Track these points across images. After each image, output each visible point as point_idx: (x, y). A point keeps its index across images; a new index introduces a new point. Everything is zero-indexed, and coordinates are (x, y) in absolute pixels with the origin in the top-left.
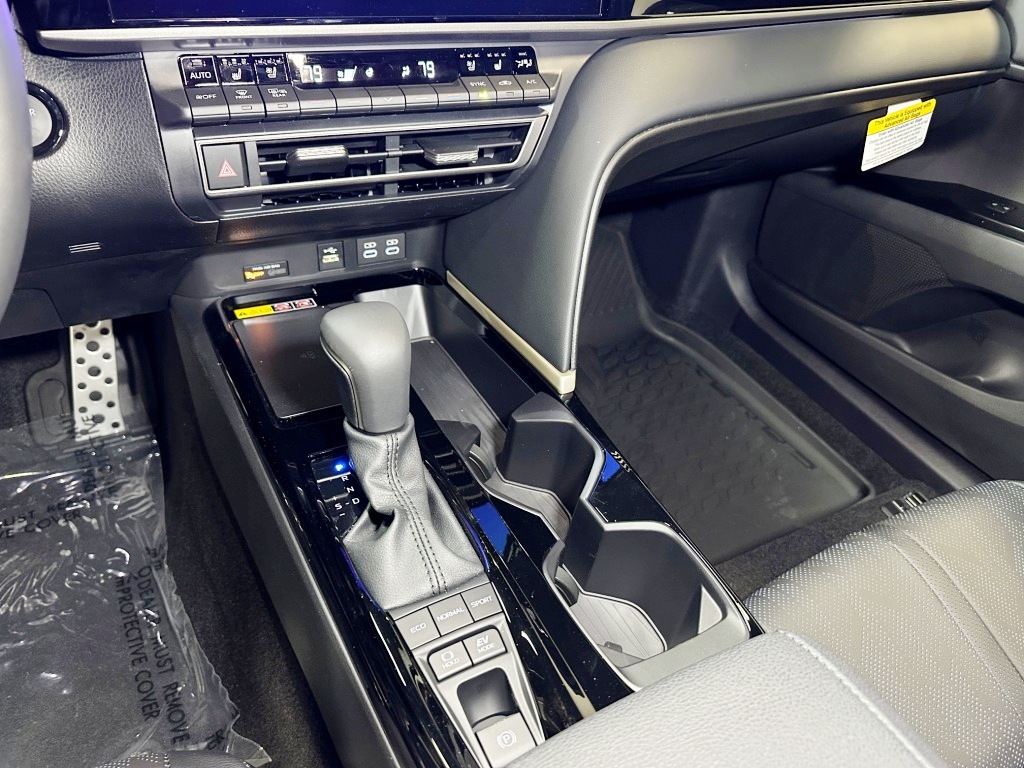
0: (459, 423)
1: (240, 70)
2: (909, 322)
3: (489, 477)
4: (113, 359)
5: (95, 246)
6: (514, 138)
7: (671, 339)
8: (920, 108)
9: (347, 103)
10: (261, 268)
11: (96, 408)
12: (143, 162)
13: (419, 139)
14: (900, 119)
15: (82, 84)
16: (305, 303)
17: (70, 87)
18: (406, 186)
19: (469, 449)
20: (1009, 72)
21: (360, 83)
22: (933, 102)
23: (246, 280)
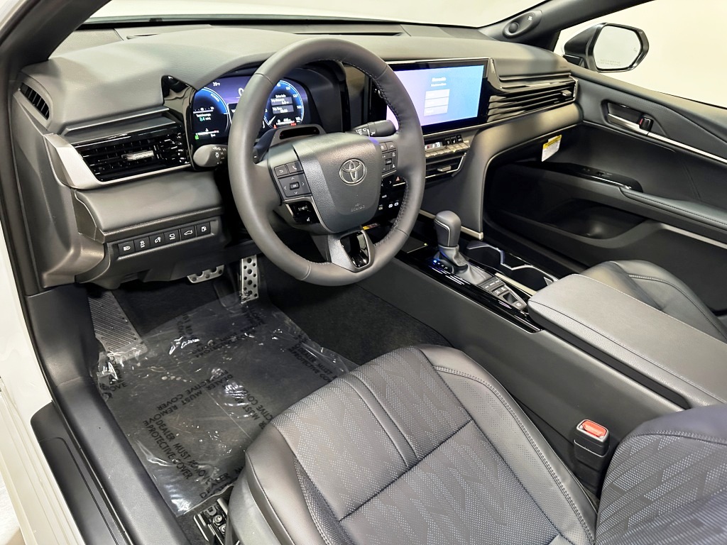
4: (256, 266)
8: (557, 139)
11: (250, 288)
14: (551, 143)
20: (583, 124)
22: (560, 137)
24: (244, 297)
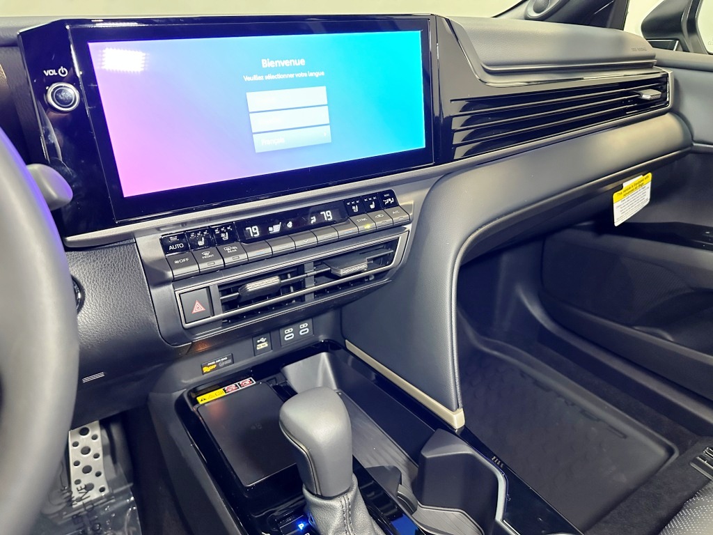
0: (383, 467)
1: (203, 239)
2: (667, 319)
3: (415, 510)
4: (99, 439)
5: (101, 375)
6: (388, 249)
7: (496, 353)
8: (642, 180)
9: (278, 248)
10: (214, 363)
11: (87, 479)
12: (138, 313)
13: (324, 261)
14: (631, 190)
15: (93, 265)
16: (247, 382)
17: (85, 270)
18: (319, 293)
19: (397, 490)
20: (693, 149)
21: (284, 233)
22: (650, 175)
23: (203, 374)
24: (76, 495)
